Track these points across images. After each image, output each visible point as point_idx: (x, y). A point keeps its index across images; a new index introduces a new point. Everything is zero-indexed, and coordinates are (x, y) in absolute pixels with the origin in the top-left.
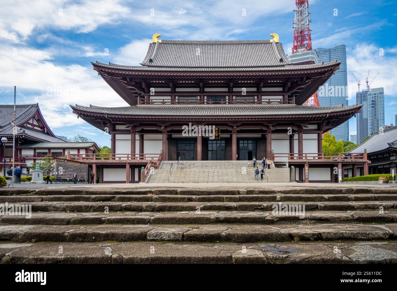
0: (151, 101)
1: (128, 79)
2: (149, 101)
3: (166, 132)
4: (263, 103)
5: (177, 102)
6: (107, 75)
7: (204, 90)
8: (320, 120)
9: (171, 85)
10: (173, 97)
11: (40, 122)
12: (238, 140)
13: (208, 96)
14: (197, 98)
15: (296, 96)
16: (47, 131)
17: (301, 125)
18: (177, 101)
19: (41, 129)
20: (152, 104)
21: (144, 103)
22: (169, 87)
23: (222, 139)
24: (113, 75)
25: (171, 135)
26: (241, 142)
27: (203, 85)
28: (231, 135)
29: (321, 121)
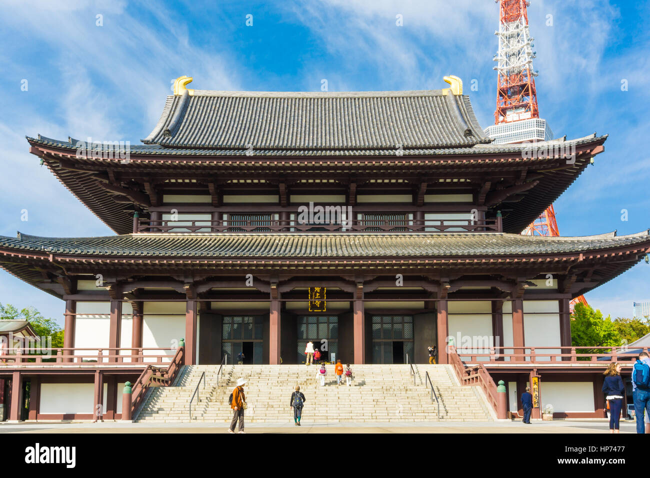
0: (163, 223)
1: (111, 175)
2: (160, 224)
3: (195, 296)
4: (426, 229)
5: (225, 227)
6: (61, 166)
7: (288, 199)
8: (565, 268)
9: (211, 187)
10: (216, 216)
12: (369, 315)
13: (298, 214)
14: (274, 217)
15: (503, 214)
17: (519, 279)
18: (225, 224)
20: (166, 232)
21: (148, 230)
22: (206, 193)
23: (331, 312)
24: (76, 166)
25: (209, 304)
26: (376, 319)
27: (286, 189)
28: (352, 304)
29: (566, 270)
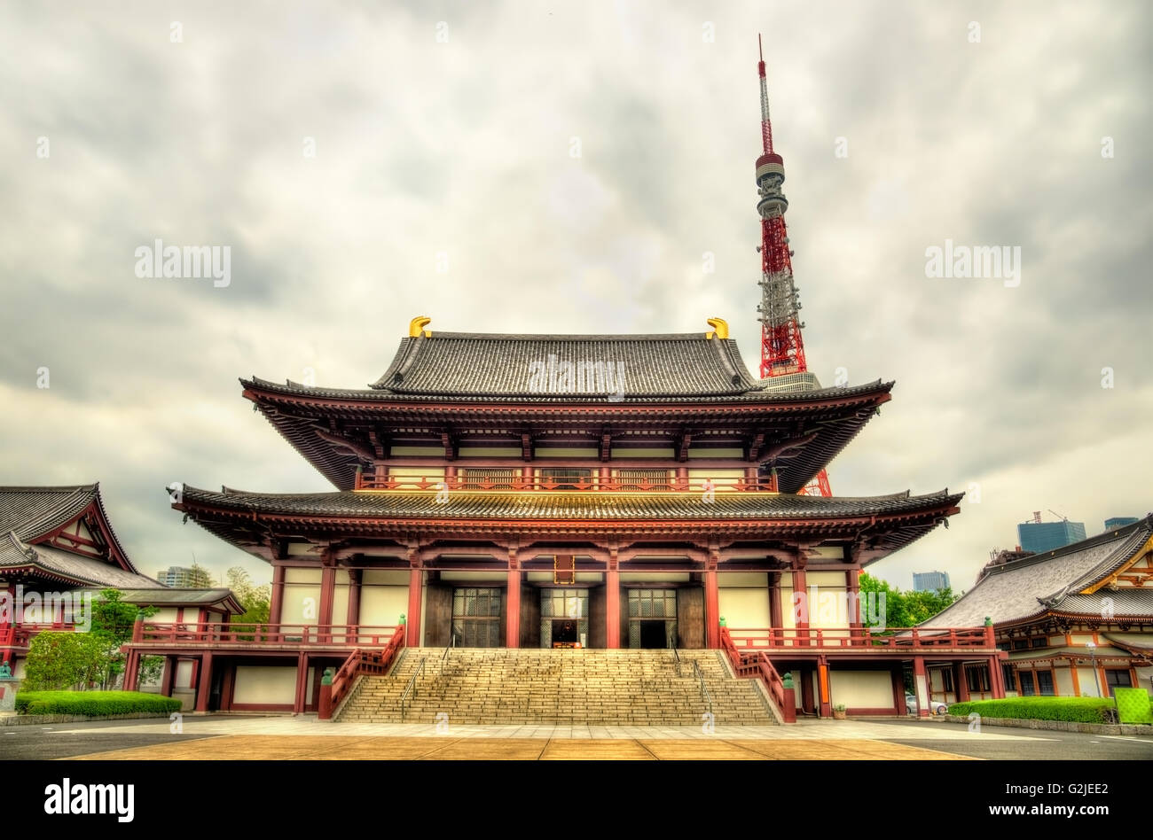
0: (390, 479)
1: (333, 423)
2: (387, 479)
3: (421, 563)
4: (691, 488)
5: (460, 484)
6: (276, 412)
7: (533, 452)
8: (853, 533)
9: (445, 438)
10: (451, 471)
11: (98, 532)
12: (625, 588)
13: (543, 470)
14: (515, 473)
15: (779, 471)
16: (114, 557)
17: (801, 547)
18: (460, 480)
19: (99, 551)
20: (393, 488)
21: (372, 486)
22: (440, 444)
23: (579, 585)
24: (294, 412)
25: (438, 573)
26: (634, 593)
27: (530, 441)
28: (605, 575)
29: (855, 536)
